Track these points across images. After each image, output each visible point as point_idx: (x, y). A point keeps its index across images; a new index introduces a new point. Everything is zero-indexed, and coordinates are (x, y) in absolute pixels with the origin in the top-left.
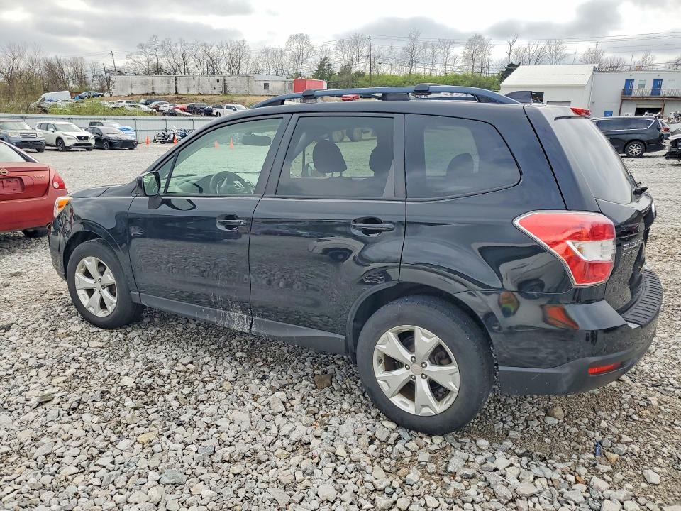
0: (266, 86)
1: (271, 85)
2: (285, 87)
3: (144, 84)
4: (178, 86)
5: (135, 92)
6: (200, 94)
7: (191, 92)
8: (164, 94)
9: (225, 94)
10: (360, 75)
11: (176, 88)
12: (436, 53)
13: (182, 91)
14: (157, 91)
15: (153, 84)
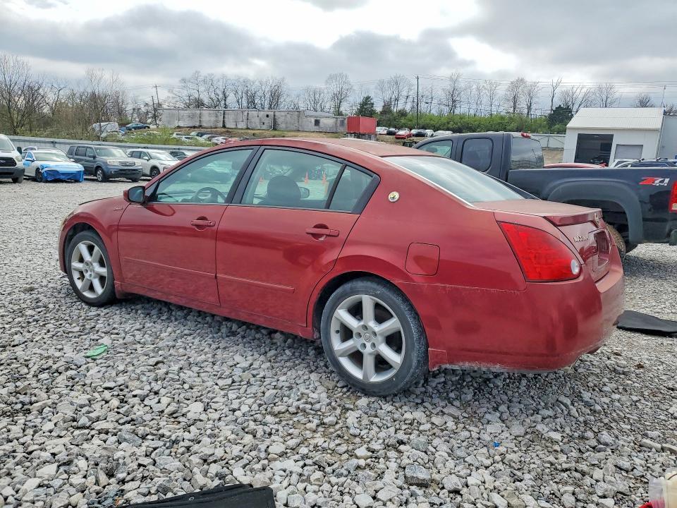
0: (317, 123)
1: (323, 121)
2: (336, 124)
3: (192, 117)
4: (226, 120)
5: (181, 124)
6: (248, 128)
7: (239, 127)
8: (211, 128)
9: (275, 129)
10: (403, 114)
11: (224, 121)
12: (482, 94)
13: (230, 124)
14: (204, 124)
15: (200, 117)
